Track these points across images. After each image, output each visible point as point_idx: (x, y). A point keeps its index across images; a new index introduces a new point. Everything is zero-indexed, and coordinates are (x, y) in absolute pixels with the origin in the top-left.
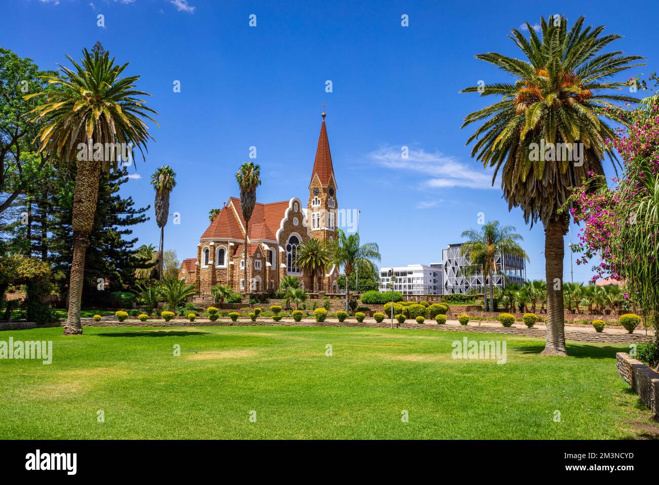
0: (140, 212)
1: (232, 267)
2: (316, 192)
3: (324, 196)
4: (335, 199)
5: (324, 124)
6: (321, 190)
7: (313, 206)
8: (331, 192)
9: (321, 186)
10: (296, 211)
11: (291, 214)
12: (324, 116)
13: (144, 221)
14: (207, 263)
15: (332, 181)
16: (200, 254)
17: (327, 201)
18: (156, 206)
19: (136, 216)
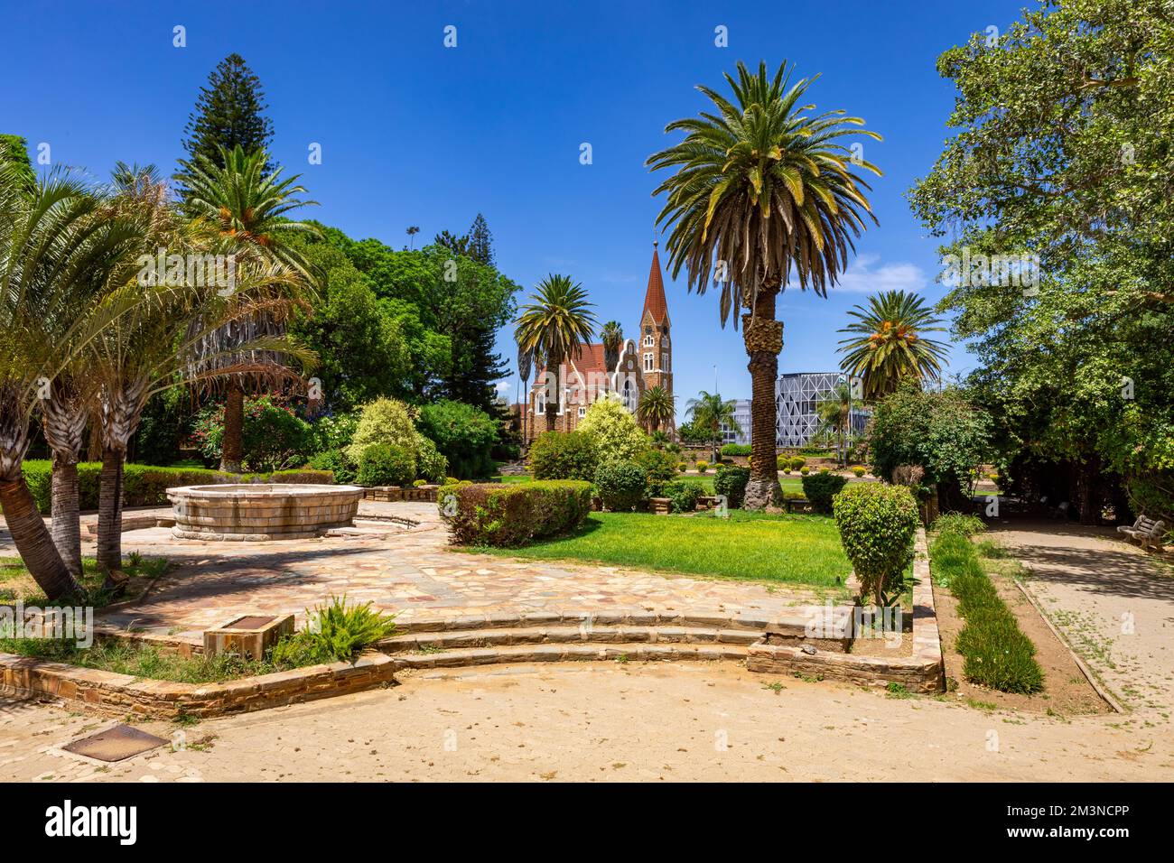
0: (501, 365)
1: (569, 413)
2: (649, 330)
3: (658, 335)
4: (669, 338)
5: (656, 254)
6: (654, 329)
7: (645, 346)
8: (665, 330)
9: (654, 324)
10: (631, 353)
11: (626, 357)
12: (656, 245)
13: (508, 375)
14: (541, 410)
15: (666, 319)
16: (534, 400)
17: (661, 340)
18: (519, 361)
19: (500, 370)
